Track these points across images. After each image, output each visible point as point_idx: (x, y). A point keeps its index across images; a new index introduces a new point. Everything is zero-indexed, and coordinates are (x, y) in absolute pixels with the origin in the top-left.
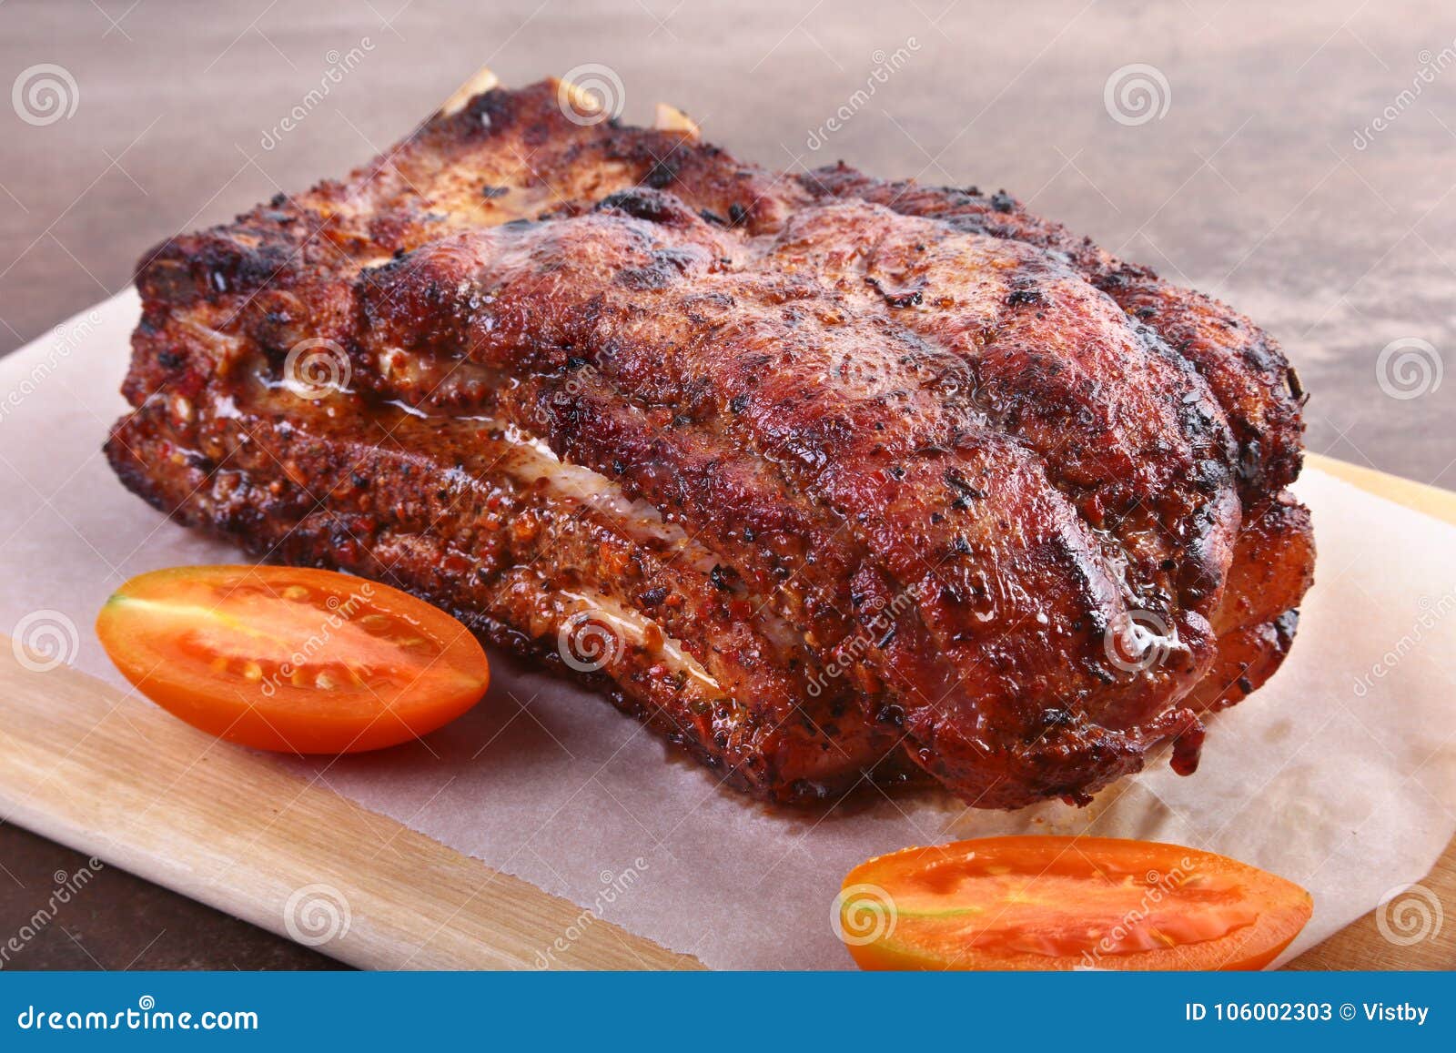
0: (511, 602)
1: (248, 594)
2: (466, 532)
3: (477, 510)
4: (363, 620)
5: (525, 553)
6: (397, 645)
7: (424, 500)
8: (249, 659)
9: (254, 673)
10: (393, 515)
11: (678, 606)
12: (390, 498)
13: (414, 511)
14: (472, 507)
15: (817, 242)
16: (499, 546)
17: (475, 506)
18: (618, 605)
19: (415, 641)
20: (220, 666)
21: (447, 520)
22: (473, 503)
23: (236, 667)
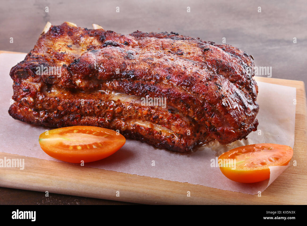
0: (116, 125)
1: (66, 133)
2: (104, 113)
3: (107, 108)
4: (93, 134)
5: (118, 115)
6: (104, 137)
7: (94, 109)
8: (77, 145)
9: (79, 148)
10: (86, 113)
11: (162, 118)
12: (85, 109)
13: (91, 111)
14: (105, 108)
15: (150, 46)
16: (112, 115)
17: (106, 108)
18: (142, 121)
19: (107, 135)
20: (71, 148)
21: (99, 112)
22: (106, 107)
23: (75, 147)
